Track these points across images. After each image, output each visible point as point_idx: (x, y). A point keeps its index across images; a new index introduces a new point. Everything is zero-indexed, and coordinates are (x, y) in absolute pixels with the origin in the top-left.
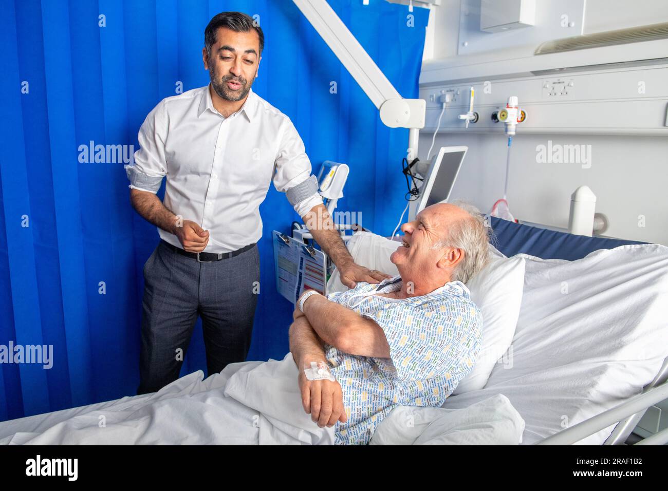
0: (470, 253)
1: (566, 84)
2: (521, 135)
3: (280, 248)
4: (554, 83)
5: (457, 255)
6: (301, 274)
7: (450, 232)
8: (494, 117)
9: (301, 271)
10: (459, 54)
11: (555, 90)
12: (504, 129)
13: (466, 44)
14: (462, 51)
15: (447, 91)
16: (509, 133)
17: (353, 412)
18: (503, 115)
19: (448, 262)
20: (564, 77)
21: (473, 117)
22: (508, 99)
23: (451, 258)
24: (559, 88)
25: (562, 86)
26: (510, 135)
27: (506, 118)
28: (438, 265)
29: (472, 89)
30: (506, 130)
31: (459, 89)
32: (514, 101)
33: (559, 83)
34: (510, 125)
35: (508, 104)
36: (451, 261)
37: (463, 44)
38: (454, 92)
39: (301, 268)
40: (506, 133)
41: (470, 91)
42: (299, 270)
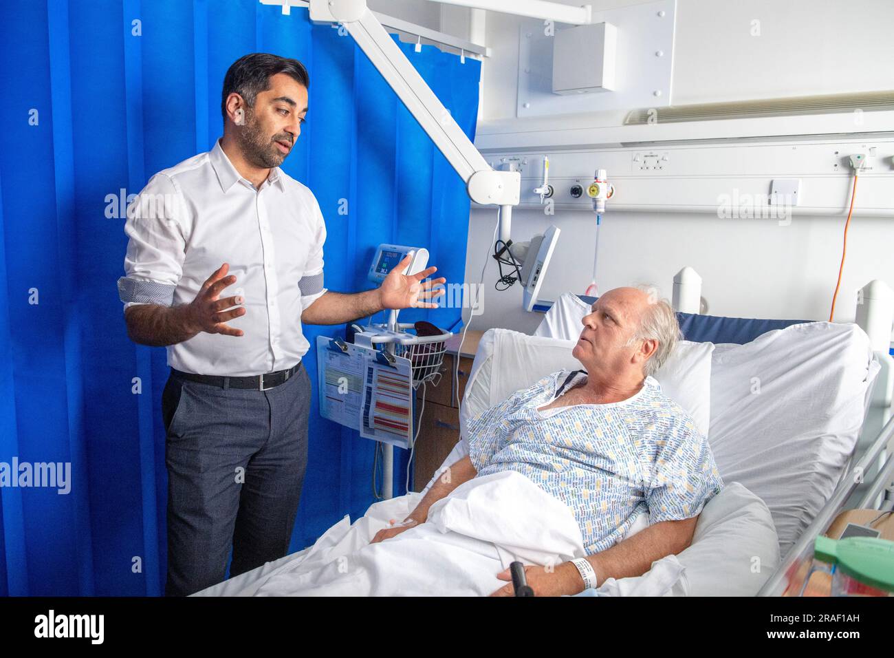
0: (664, 341)
1: (659, 158)
2: (611, 212)
3: (330, 358)
4: (646, 156)
5: (651, 346)
6: (369, 389)
7: (642, 322)
8: (576, 191)
9: (370, 385)
10: (519, 116)
11: (647, 164)
12: (592, 206)
13: (528, 106)
14: (522, 113)
15: (511, 160)
16: (599, 210)
17: (594, 527)
18: (593, 191)
19: (642, 354)
20: (659, 151)
21: (548, 192)
22: (596, 172)
23: (644, 350)
24: (652, 162)
25: (655, 159)
26: (599, 213)
27: (597, 194)
28: (633, 361)
29: (546, 159)
30: (595, 207)
31: (528, 158)
32: (603, 175)
33: (652, 156)
34: (600, 201)
35: (596, 178)
36: (645, 353)
37: (524, 106)
38: (520, 161)
39: (370, 381)
40: (595, 210)
41: (544, 161)
42: (365, 383)
